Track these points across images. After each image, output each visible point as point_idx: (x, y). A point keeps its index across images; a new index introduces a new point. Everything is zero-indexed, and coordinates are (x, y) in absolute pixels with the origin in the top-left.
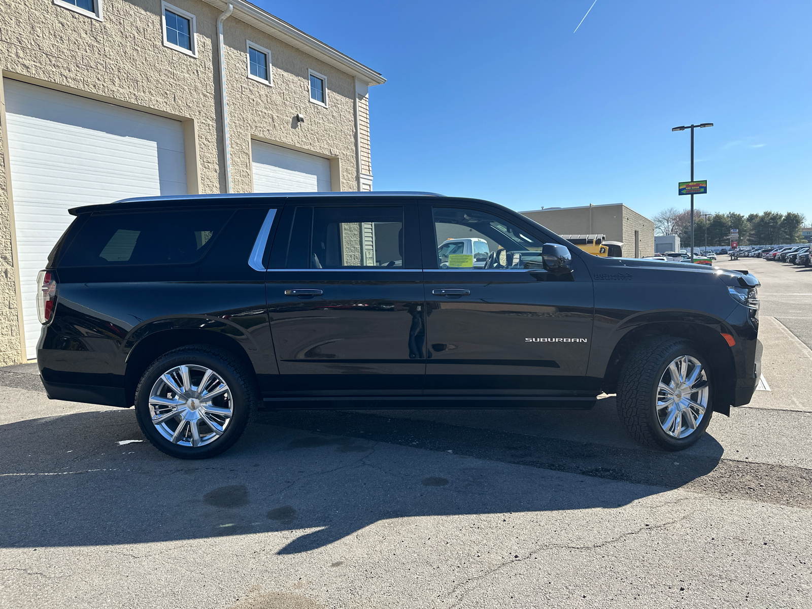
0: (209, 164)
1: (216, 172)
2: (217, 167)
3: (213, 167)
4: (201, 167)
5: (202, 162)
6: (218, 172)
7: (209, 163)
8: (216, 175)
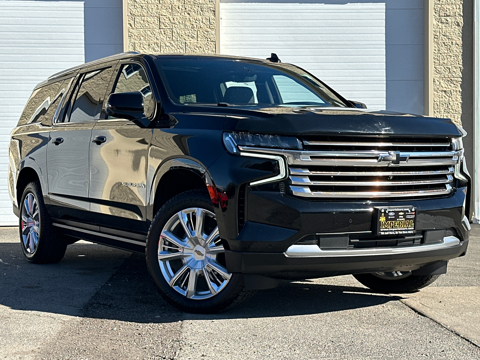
0: (448, 18)
1: (458, 25)
2: (461, 20)
3: (453, 20)
4: (435, 22)
5: (438, 17)
6: (461, 25)
7: (447, 16)
8: (458, 31)
